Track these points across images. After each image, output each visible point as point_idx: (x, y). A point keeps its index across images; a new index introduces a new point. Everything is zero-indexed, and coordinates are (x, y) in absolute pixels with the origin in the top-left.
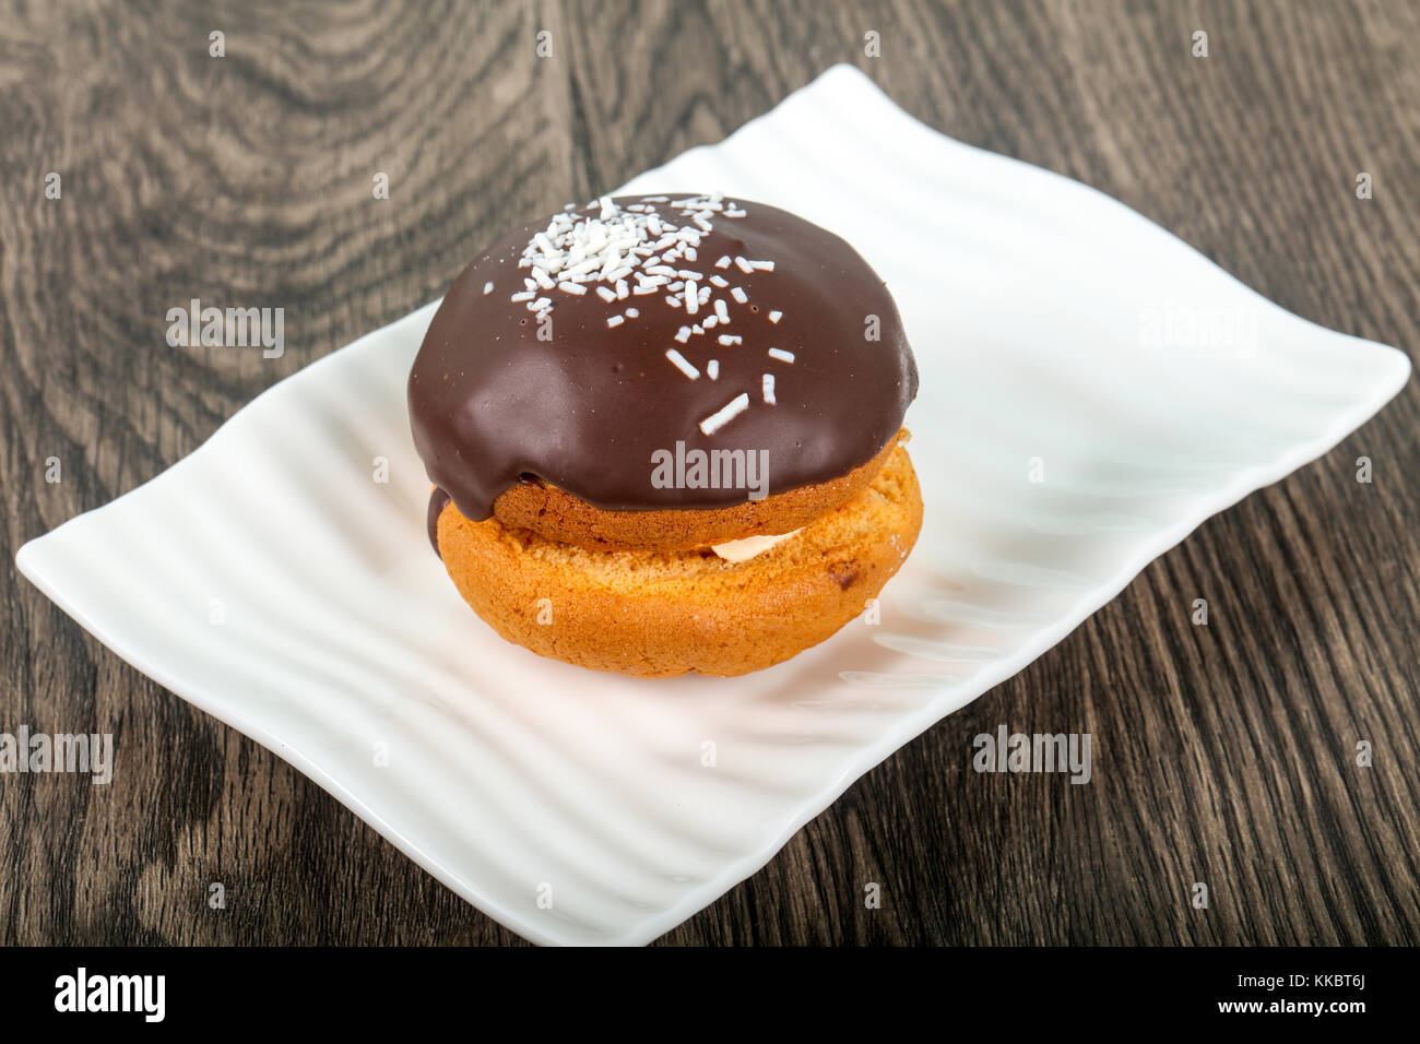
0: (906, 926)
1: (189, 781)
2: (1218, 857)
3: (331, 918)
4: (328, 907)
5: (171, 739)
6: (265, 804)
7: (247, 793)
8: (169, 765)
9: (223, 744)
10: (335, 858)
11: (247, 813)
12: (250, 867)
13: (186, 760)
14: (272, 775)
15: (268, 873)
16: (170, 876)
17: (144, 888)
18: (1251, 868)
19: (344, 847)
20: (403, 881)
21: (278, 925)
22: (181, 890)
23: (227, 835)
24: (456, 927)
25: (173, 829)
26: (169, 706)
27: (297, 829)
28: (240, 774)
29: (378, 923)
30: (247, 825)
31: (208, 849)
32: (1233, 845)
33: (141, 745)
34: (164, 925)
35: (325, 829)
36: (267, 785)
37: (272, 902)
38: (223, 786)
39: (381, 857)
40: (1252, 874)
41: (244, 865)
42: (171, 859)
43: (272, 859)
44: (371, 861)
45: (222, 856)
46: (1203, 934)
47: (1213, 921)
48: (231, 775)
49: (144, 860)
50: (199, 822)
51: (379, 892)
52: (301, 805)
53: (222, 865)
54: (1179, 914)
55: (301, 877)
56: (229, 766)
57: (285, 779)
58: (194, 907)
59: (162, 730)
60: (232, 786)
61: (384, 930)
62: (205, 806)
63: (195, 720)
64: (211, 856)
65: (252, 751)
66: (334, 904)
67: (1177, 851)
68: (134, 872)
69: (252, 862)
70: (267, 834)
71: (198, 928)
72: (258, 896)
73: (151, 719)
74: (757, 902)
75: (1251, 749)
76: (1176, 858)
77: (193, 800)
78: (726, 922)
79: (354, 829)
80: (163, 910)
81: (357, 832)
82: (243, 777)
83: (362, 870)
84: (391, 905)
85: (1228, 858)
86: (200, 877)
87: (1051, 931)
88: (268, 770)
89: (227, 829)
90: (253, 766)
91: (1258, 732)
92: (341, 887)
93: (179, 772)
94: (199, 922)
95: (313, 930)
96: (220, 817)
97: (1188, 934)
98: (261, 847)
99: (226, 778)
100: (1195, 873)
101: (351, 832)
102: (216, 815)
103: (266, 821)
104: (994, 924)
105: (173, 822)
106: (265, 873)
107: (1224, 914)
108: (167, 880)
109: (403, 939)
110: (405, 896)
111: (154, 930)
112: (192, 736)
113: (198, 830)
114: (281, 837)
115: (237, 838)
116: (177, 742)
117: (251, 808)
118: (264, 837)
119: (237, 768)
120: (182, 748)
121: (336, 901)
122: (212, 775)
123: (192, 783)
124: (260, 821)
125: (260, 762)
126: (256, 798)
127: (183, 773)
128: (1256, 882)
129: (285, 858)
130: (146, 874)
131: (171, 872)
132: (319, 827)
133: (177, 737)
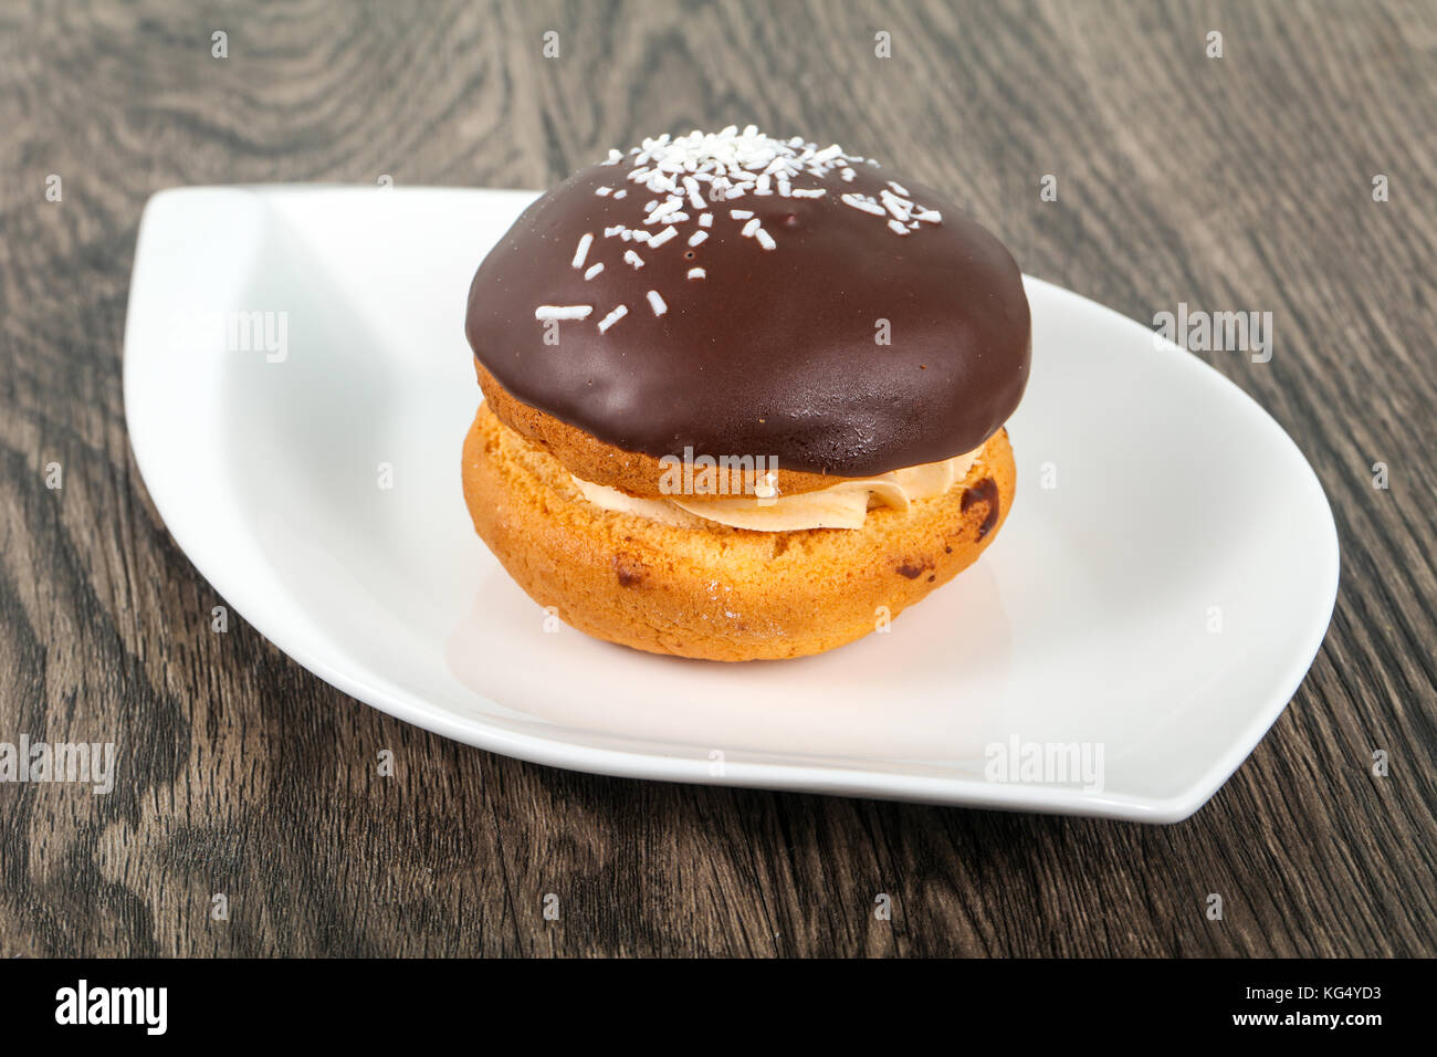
0: (959, 843)
1: (153, 746)
2: (1304, 768)
3: (316, 864)
4: (312, 853)
5: (131, 710)
6: (238, 762)
7: (217, 754)
8: (129, 732)
9: (188, 711)
10: (318, 809)
11: (218, 773)
12: (223, 821)
13: (148, 729)
14: (244, 737)
15: (244, 826)
16: (134, 833)
17: (105, 846)
18: (1341, 775)
19: (327, 799)
20: (394, 826)
21: (257, 872)
22: (147, 846)
23: (197, 794)
24: (456, 866)
25: (136, 791)
26: (127, 680)
27: (274, 786)
28: (208, 737)
29: (369, 866)
30: (218, 783)
31: (176, 807)
32: (1320, 756)
33: (97, 717)
34: (128, 880)
35: (305, 784)
36: (240, 746)
37: (249, 852)
38: (190, 749)
39: (368, 806)
40: (1342, 781)
41: (217, 820)
42: (135, 818)
43: (247, 813)
44: (358, 809)
45: (192, 813)
46: (1292, 837)
47: (1302, 826)
48: (199, 738)
49: (104, 820)
50: (164, 783)
51: (368, 838)
52: (277, 763)
53: (192, 821)
54: (1263, 820)
55: (280, 828)
56: (196, 731)
57: (259, 741)
58: (162, 860)
59: (120, 702)
60: (200, 749)
61: (375, 872)
62: (171, 768)
63: (156, 691)
64: (180, 813)
65: (221, 716)
66: (318, 850)
67: (1256, 763)
68: (94, 831)
69: (226, 816)
70: (241, 792)
71: (166, 879)
72: (234, 846)
73: (108, 691)
74: (792, 828)
75: (1332, 668)
76: (1257, 770)
77: (158, 763)
78: (757, 848)
79: (338, 783)
80: (127, 865)
81: (340, 785)
82: (211, 740)
83: (348, 818)
84: (382, 850)
85: (1315, 767)
86: (168, 832)
87: (1121, 839)
88: (240, 733)
89: (196, 789)
90: (222, 730)
91: (1339, 653)
92: (326, 835)
93: (141, 739)
94: (169, 873)
95: (296, 877)
96: (188, 778)
97: (1275, 838)
98: (236, 803)
99: (194, 741)
100: (1278, 782)
101: (334, 784)
102: (183, 776)
103: (238, 778)
104: (1057, 837)
105: (137, 784)
106: (240, 825)
107: (1313, 818)
108: (131, 837)
109: (396, 878)
110: (397, 840)
111: (118, 882)
112: (154, 706)
113: (164, 790)
114: (256, 794)
115: (207, 795)
116: (137, 712)
117: (222, 767)
118: (237, 794)
119: (206, 733)
120: (143, 718)
121: (320, 849)
122: (177, 741)
123: (156, 748)
124: (233, 778)
125: (230, 726)
126: (227, 758)
127: (145, 740)
128: (1347, 788)
129: (262, 812)
130: (108, 833)
131: (136, 829)
132: (299, 782)
133: (138, 708)
